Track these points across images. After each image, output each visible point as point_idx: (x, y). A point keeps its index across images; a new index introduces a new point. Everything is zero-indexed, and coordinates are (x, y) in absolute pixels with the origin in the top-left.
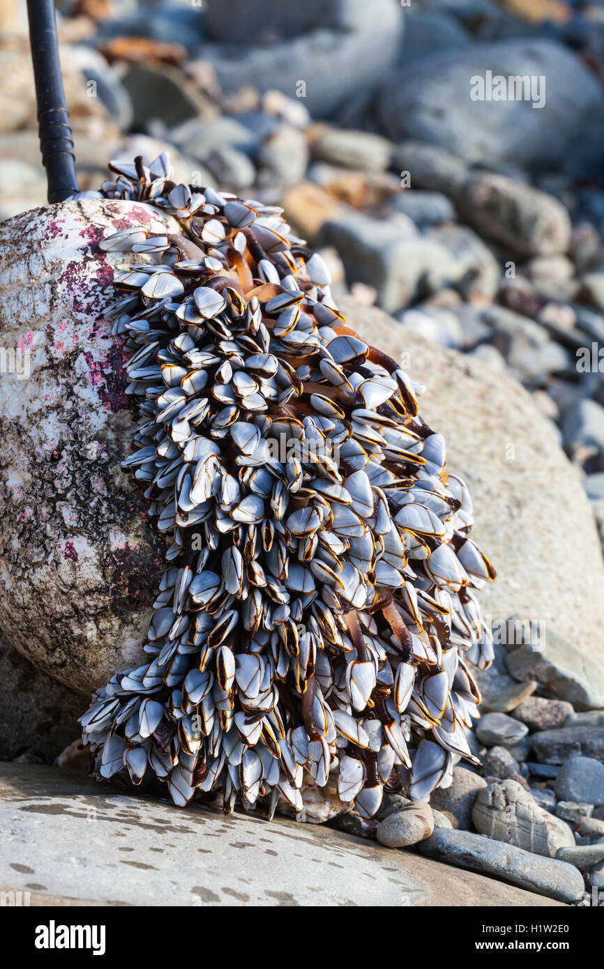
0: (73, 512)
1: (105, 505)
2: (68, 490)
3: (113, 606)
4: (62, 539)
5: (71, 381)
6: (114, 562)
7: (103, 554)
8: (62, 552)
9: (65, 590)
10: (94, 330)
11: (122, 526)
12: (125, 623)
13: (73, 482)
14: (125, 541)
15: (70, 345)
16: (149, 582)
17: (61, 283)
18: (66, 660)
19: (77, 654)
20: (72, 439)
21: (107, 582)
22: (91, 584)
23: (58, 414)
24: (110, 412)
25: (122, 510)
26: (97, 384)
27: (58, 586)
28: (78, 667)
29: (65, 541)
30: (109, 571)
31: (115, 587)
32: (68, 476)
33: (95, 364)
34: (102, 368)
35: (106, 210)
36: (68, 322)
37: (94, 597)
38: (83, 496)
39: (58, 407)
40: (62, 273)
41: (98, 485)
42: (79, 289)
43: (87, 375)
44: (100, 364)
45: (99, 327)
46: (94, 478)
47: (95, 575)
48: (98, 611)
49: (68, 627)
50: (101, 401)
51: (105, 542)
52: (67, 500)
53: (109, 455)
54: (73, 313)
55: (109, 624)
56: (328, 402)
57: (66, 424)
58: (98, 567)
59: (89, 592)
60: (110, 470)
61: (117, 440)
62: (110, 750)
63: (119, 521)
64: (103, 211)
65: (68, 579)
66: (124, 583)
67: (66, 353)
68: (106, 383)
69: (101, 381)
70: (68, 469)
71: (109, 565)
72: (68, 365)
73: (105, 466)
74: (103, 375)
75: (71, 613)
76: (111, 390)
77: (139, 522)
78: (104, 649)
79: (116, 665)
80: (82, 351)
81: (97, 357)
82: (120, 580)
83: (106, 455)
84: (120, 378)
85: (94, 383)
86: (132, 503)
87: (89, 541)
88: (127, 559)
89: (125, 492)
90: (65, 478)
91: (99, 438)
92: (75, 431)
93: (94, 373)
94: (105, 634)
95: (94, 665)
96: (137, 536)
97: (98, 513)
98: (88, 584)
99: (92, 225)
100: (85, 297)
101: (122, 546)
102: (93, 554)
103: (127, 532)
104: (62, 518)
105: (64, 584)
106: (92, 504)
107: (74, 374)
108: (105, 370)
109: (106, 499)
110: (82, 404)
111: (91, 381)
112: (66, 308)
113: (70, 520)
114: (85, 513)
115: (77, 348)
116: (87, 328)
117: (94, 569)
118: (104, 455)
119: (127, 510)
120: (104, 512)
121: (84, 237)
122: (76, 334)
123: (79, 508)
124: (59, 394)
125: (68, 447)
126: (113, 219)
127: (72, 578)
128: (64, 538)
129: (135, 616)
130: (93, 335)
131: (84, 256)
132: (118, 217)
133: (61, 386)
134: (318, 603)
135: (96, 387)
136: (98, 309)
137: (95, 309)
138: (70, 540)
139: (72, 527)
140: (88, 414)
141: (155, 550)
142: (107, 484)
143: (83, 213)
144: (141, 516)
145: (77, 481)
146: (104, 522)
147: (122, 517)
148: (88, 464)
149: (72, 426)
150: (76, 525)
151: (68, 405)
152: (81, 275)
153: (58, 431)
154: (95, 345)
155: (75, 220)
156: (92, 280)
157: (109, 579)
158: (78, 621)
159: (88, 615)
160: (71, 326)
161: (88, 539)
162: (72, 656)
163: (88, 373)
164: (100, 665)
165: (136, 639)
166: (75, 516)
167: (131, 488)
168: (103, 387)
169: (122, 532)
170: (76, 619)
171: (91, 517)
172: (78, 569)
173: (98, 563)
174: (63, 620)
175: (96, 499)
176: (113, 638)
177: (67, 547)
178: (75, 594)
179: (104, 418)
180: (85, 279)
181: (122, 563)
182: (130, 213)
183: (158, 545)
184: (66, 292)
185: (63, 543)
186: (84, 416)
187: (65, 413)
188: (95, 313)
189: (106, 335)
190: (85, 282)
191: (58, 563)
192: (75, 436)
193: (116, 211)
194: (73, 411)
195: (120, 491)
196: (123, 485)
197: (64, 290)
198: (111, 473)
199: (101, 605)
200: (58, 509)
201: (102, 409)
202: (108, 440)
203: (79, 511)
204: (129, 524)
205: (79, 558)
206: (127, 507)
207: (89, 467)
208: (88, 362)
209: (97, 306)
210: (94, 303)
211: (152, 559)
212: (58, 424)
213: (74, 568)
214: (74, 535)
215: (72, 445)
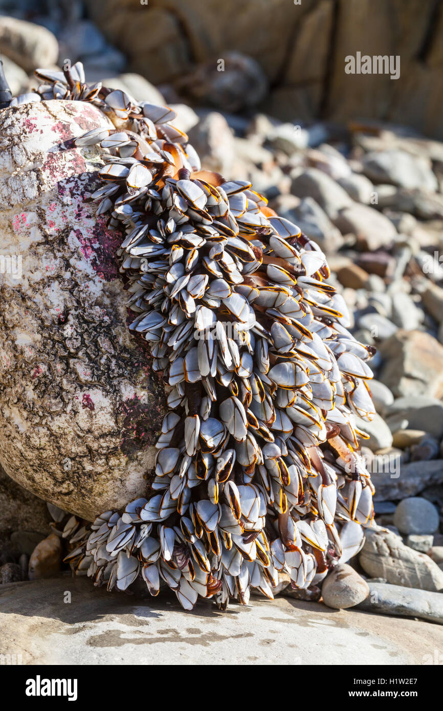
0: (86, 368)
1: (114, 361)
2: (78, 349)
3: (122, 447)
4: (79, 392)
5: (67, 255)
6: (126, 410)
7: (116, 404)
8: (80, 403)
9: (82, 435)
10: (79, 211)
11: (130, 380)
12: (131, 459)
13: (83, 342)
14: (134, 392)
15: (61, 224)
16: (152, 425)
17: (44, 171)
18: (73, 490)
19: (85, 486)
20: (76, 305)
21: (119, 427)
22: (105, 428)
23: (60, 283)
24: (104, 281)
25: (128, 366)
26: (89, 257)
27: (75, 431)
28: (83, 495)
29: (82, 393)
30: (121, 418)
31: (125, 431)
32: (77, 337)
33: (85, 240)
34: (91, 243)
35: (66, 109)
36: (56, 204)
37: (107, 440)
38: (94, 354)
39: (58, 277)
40: (43, 162)
41: (105, 344)
42: (60, 176)
43: (80, 250)
44: (90, 240)
45: (82, 208)
46: (101, 339)
47: (109, 421)
48: (109, 451)
49: (81, 464)
50: (96, 271)
51: (117, 394)
52: (79, 358)
53: (110, 318)
54: (59, 197)
55: (118, 461)
56: (283, 270)
57: (68, 292)
58: (111, 415)
59: (103, 436)
60: (113, 331)
61: (112, 304)
62: (124, 567)
63: (126, 375)
64: (65, 110)
65: (85, 425)
66: (133, 427)
67: (58, 231)
68: (96, 256)
69: (93, 255)
70: (77, 332)
71: (121, 412)
72: (62, 240)
73: (109, 327)
74: (93, 249)
75: (85, 453)
76: (102, 262)
77: (143, 376)
78: (111, 482)
79: (120, 494)
80: (72, 229)
81: (86, 234)
82: (129, 425)
83: (108, 318)
84: (107, 251)
85: (87, 256)
86: (135, 359)
87: (104, 393)
88: (135, 407)
89: (128, 350)
90: (75, 339)
91: (98, 303)
92: (77, 298)
93: (85, 247)
94: (113, 470)
95: (100, 494)
96: (143, 388)
97: (109, 369)
98: (103, 429)
99: (60, 122)
100: (67, 183)
101: (131, 396)
102: (108, 404)
103: (134, 384)
104: (76, 373)
105: (81, 430)
106: (103, 361)
107: (69, 248)
108: (93, 245)
109: (114, 356)
110: (79, 274)
111: (84, 255)
112: (53, 193)
113: (85, 375)
114: (98, 369)
115: (67, 226)
116: (73, 209)
117: (108, 416)
118: (106, 318)
119: (132, 365)
120: (113, 368)
121: (55, 132)
122: (64, 214)
123: (91, 364)
124: (58, 266)
125: (73, 312)
126: (74, 117)
127: (88, 425)
128: (81, 391)
129: (140, 453)
130: (78, 215)
131: (59, 148)
132: (77, 115)
133: (59, 259)
134: (293, 439)
135: (89, 259)
136: (79, 192)
137: (76, 193)
138: (87, 393)
139: (86, 381)
140: (87, 283)
141: (157, 398)
142: (112, 344)
143: (50, 112)
144: (144, 370)
145: (86, 342)
146: (114, 376)
147: (128, 372)
148: (93, 327)
149: (74, 294)
150: (90, 379)
151: (67, 275)
152: (60, 164)
153: (62, 298)
154: (82, 224)
155: (45, 117)
156: (70, 168)
157: (121, 425)
158: (91, 459)
159: (100, 454)
160: (59, 208)
161: (103, 391)
162: (79, 487)
163: (80, 248)
164: (105, 494)
165: (139, 472)
166: (89, 372)
167: (132, 347)
168: (95, 260)
169: (131, 385)
170: (89, 458)
171: (103, 373)
172: (94, 417)
173: (112, 411)
174: (77, 459)
175: (105, 357)
176: (120, 472)
177: (84, 398)
178: (90, 437)
179: (100, 286)
180: (64, 168)
181: (132, 411)
182: (84, 112)
183: (160, 394)
184: (50, 179)
185: (80, 395)
186: (83, 285)
187: (66, 283)
188: (77, 196)
189: (89, 214)
190: (64, 170)
191: (76, 412)
192: (78, 302)
193: (73, 109)
194: (72, 280)
195: (125, 349)
196: (126, 344)
197: (48, 177)
198: (114, 334)
199: (112, 446)
200: (71, 366)
201: (97, 279)
202: (105, 305)
203: (92, 368)
204: (136, 377)
205: (95, 408)
206: (132, 362)
207: (95, 329)
208: (79, 238)
209: (77, 190)
210: (74, 187)
211: (154, 407)
212: (61, 292)
213: (91, 416)
214: (89, 388)
215: (76, 310)
